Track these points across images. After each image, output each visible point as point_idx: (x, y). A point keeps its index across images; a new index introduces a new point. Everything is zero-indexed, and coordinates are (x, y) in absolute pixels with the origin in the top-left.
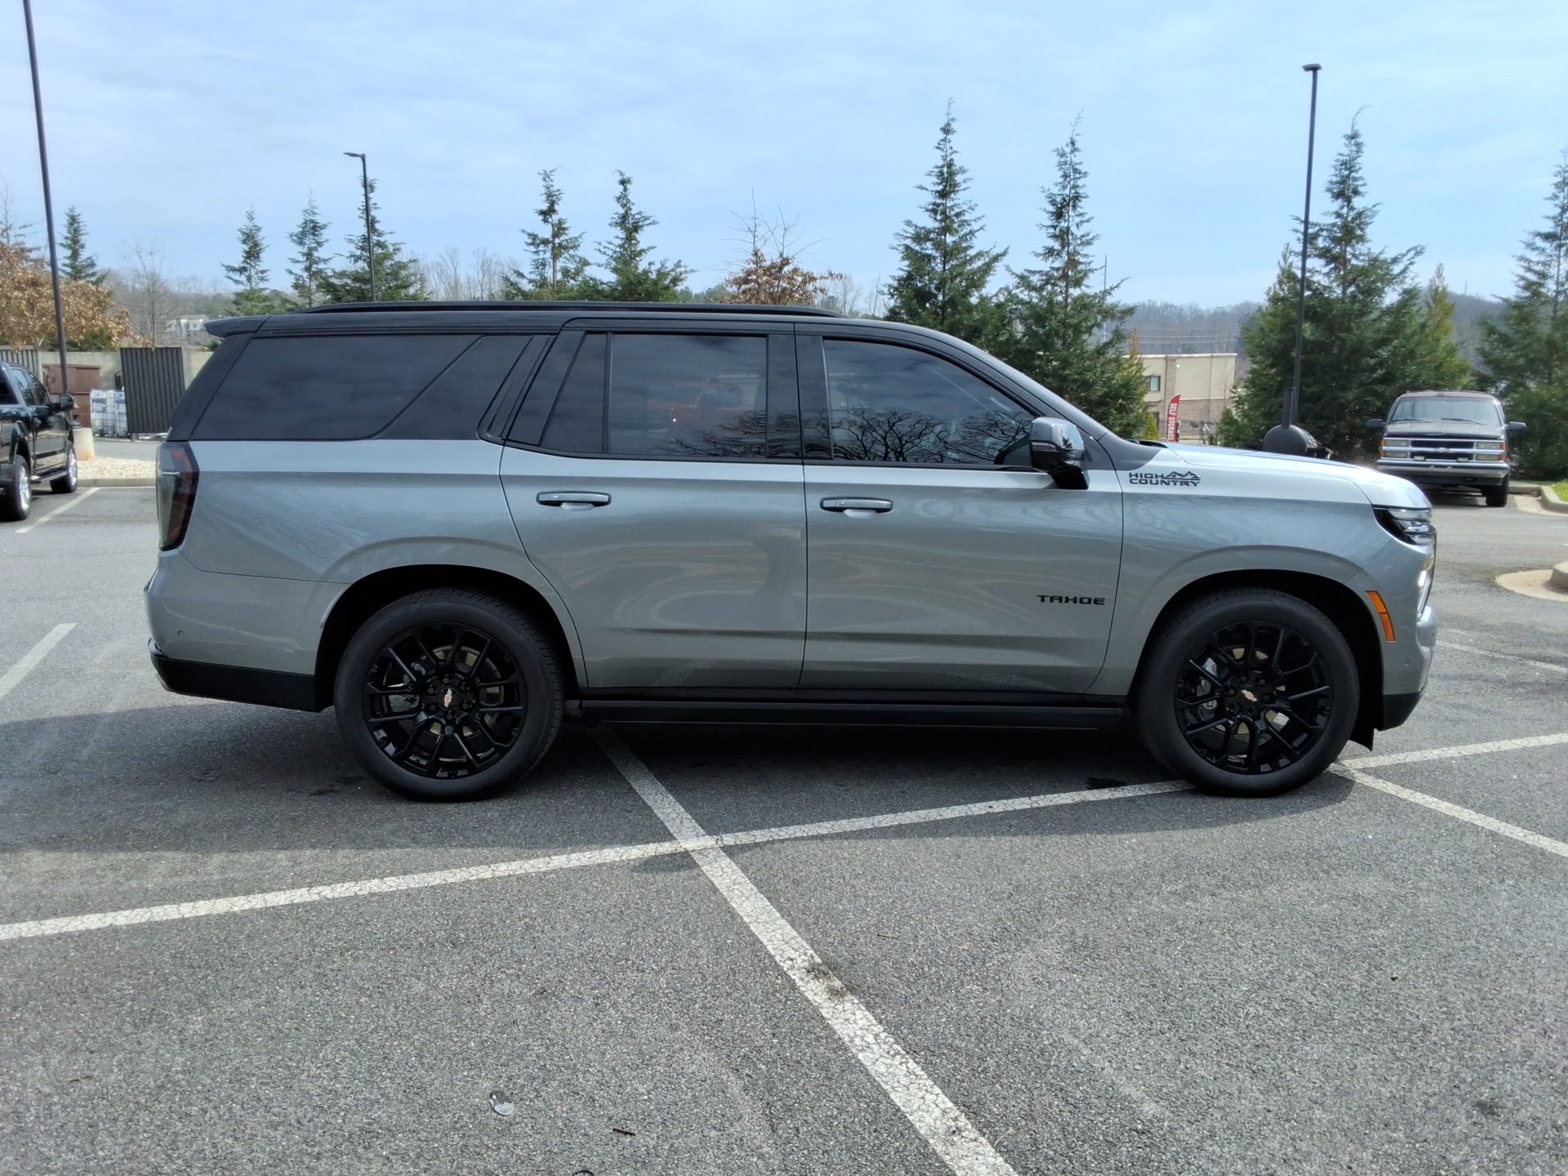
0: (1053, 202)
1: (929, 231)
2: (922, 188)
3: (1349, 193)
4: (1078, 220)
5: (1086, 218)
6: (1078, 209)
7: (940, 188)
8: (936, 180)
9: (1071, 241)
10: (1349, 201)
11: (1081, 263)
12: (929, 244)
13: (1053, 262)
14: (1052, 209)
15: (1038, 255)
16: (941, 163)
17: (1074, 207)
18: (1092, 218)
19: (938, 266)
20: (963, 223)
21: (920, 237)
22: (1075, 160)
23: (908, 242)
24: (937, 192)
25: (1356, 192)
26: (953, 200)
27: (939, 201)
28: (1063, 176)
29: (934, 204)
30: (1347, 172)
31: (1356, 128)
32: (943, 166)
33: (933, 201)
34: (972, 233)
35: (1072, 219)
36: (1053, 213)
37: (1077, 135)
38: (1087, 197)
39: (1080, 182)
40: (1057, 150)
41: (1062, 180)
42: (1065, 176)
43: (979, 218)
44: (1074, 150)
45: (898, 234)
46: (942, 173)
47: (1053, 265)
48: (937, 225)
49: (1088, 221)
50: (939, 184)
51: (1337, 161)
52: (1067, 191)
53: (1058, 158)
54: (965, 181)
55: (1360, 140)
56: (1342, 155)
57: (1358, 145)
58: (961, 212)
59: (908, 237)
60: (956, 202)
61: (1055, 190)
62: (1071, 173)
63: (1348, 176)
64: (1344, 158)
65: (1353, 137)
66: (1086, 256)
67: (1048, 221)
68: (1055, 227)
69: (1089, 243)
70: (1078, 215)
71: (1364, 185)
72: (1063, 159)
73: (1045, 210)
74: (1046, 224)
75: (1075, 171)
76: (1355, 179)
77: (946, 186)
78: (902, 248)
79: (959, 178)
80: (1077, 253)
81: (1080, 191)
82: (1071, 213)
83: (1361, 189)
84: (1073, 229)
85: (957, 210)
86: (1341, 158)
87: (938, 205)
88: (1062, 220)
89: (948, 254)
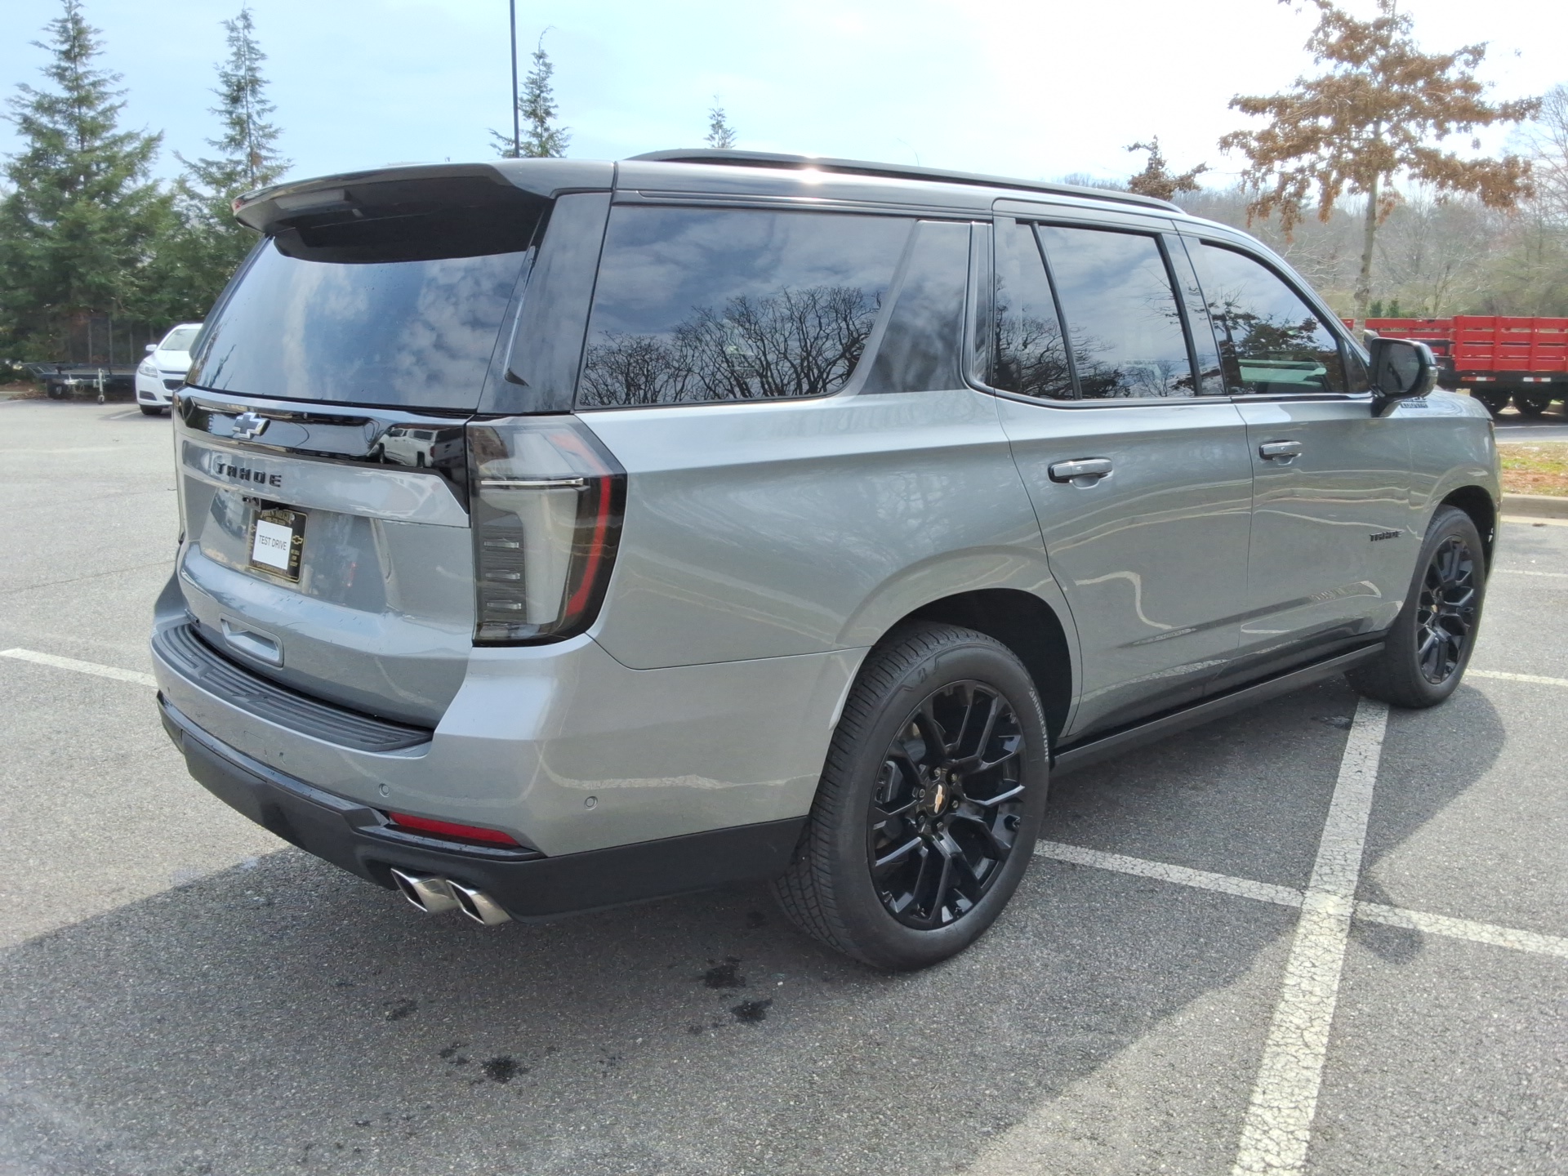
0: (228, 83)
1: (58, 101)
2: (38, 44)
3: (540, 112)
4: (258, 107)
5: (268, 106)
6: (259, 95)
7: (66, 47)
8: (57, 37)
9: (252, 132)
10: (542, 121)
11: (266, 158)
12: (57, 117)
13: (232, 153)
14: (225, 89)
15: (213, 143)
16: (64, 15)
17: (254, 92)
18: (275, 107)
19: (73, 144)
20: (102, 96)
21: (47, 106)
22: (251, 37)
23: (28, 112)
24: (61, 52)
25: (548, 113)
26: (85, 65)
27: (64, 64)
28: (235, 54)
29: (58, 67)
30: (538, 92)
31: (542, 48)
32: (66, 21)
33: (55, 63)
34: (112, 109)
35: (249, 106)
36: (227, 96)
37: (249, 9)
38: (267, 82)
39: (257, 64)
40: (226, 22)
41: (233, 58)
42: (238, 54)
43: (122, 92)
44: (248, 26)
45: (11, 100)
46: (65, 30)
47: (230, 158)
48: (65, 94)
49: (271, 110)
50: (62, 43)
51: (528, 78)
52: (242, 72)
53: (228, 32)
54: (98, 43)
55: (548, 61)
56: (531, 73)
57: (548, 66)
58: (99, 81)
59: (27, 106)
60: (89, 68)
61: (229, 69)
62: (246, 51)
63: (539, 96)
64: (535, 77)
65: (541, 56)
66: (271, 150)
67: (220, 104)
68: (230, 113)
69: (272, 136)
70: (258, 102)
71: (556, 106)
72: (234, 34)
73: (217, 92)
74: (219, 109)
75: (251, 49)
76: (545, 100)
77: (73, 47)
78: (18, 119)
79: (92, 38)
80: (260, 146)
81: (258, 75)
82: (250, 98)
83: (552, 111)
84: (255, 117)
85: (92, 79)
86: (532, 76)
87: (66, 69)
88: (238, 105)
89: (88, 130)
